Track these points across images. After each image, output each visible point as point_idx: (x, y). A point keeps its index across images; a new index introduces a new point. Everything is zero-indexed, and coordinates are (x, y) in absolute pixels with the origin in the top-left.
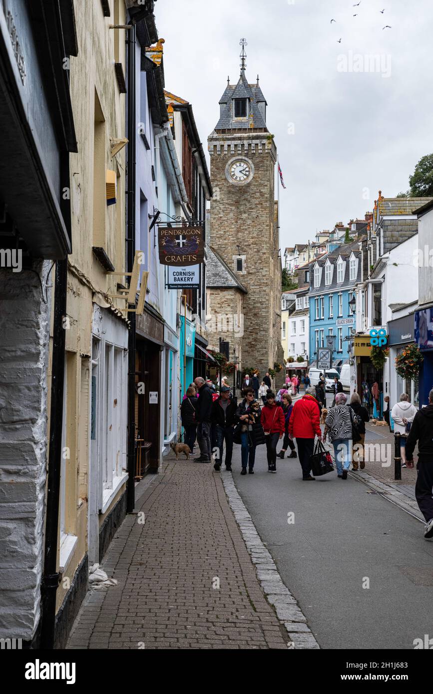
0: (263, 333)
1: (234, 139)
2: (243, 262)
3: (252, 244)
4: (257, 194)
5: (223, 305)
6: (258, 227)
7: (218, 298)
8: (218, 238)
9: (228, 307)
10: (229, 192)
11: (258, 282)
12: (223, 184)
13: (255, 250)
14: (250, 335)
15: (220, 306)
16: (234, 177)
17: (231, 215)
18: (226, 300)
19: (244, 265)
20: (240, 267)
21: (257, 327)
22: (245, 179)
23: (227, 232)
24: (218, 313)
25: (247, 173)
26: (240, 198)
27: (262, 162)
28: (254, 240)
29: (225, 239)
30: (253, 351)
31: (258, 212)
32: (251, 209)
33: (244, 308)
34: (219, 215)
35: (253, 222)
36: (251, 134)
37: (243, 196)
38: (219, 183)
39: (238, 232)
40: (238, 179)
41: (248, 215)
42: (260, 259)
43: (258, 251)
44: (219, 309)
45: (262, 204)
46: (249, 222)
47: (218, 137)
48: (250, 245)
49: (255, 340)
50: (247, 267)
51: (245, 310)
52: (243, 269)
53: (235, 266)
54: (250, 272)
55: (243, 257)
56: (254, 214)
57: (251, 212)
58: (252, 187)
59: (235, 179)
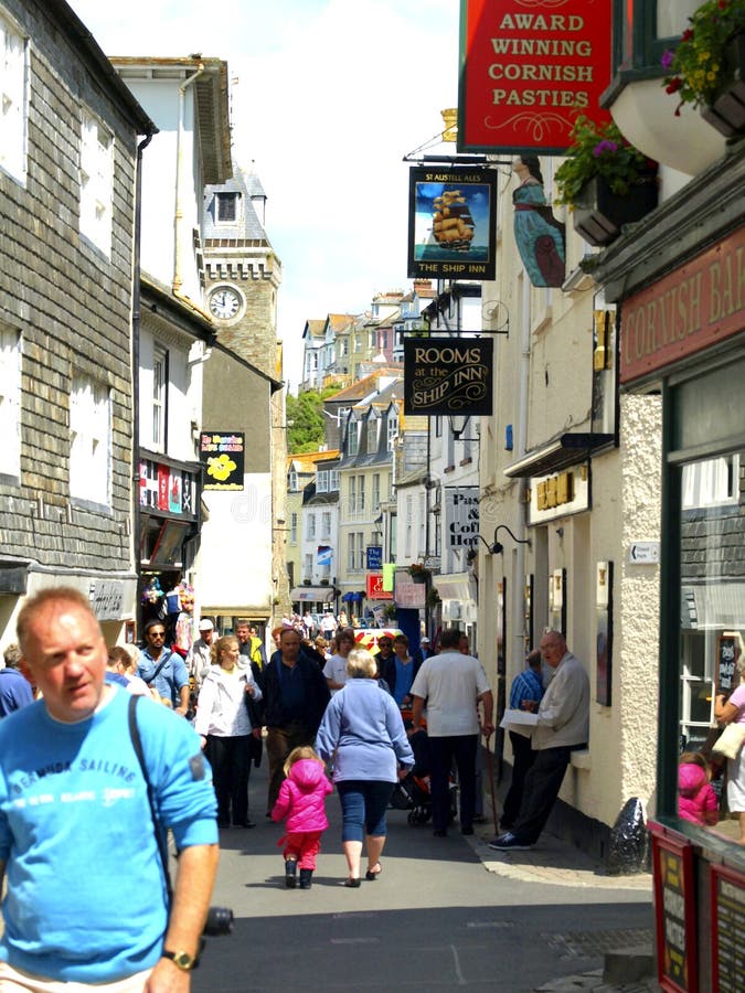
1: (215, 255)
4: (250, 340)
16: (216, 314)
22: (231, 317)
25: (236, 308)
36: (242, 248)
37: (229, 342)
40: (222, 316)
45: (257, 356)
58: (243, 329)
59: (217, 316)
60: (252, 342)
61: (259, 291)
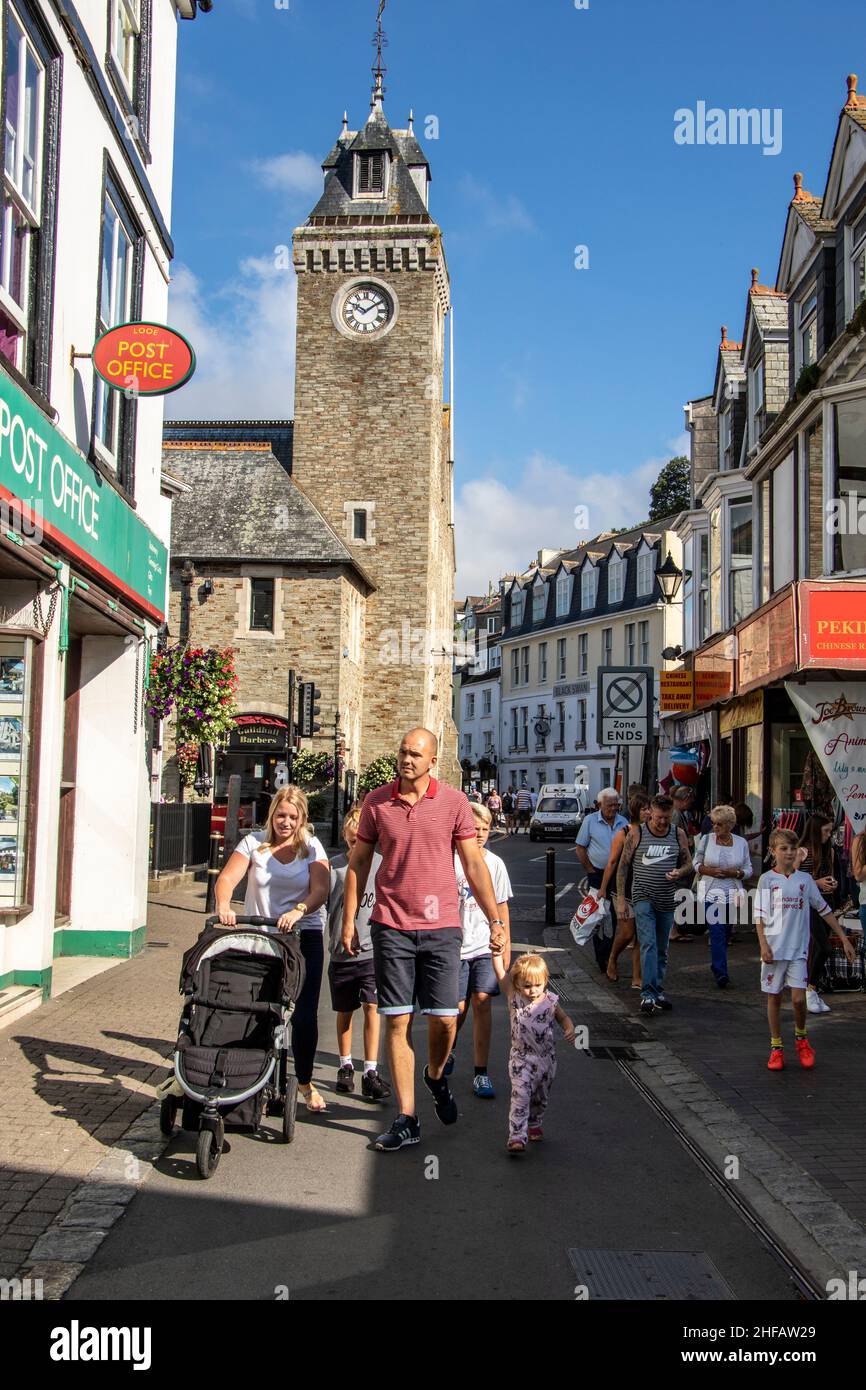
0: (411, 683)
1: (353, 236)
2: (369, 517)
3: (391, 476)
4: (403, 361)
5: (314, 607)
6: (405, 437)
7: (301, 589)
8: (312, 460)
9: (328, 611)
10: (340, 356)
11: (402, 565)
12: (326, 338)
13: (398, 490)
14: (381, 688)
15: (305, 607)
16: (353, 324)
17: (343, 407)
18: (319, 593)
19: (371, 524)
20: (361, 532)
21: (398, 670)
22: (376, 329)
23: (332, 447)
24: (302, 625)
25: (383, 315)
26: (364, 370)
27: (416, 288)
28: (394, 466)
29: (327, 464)
30: (387, 725)
31: (405, 402)
32: (388, 396)
33: (367, 624)
34: (315, 409)
35: (394, 424)
36: (392, 226)
37: (371, 365)
38: (318, 336)
39: (358, 447)
40: (361, 328)
41: (385, 408)
42: (408, 511)
43: (404, 493)
44: (305, 617)
45: (414, 385)
46: (384, 424)
47: (317, 232)
48: (385, 479)
49: (393, 700)
50: (377, 530)
51: (369, 629)
52: (369, 533)
53: (350, 525)
54: (384, 540)
55: (369, 506)
56: (396, 407)
57: (390, 402)
58: (393, 345)
59: (355, 328)
60: (406, 364)
61: (417, 289)
